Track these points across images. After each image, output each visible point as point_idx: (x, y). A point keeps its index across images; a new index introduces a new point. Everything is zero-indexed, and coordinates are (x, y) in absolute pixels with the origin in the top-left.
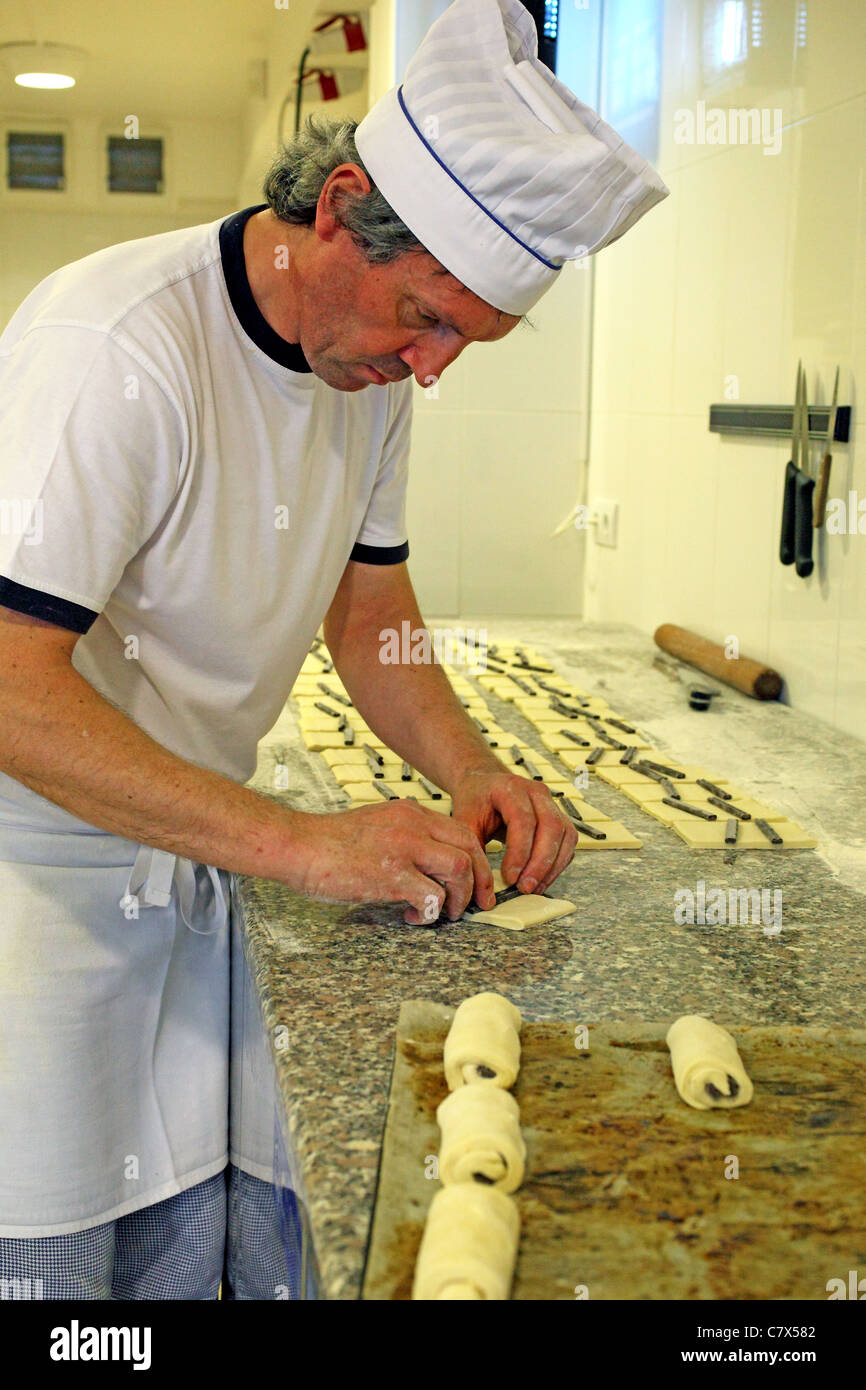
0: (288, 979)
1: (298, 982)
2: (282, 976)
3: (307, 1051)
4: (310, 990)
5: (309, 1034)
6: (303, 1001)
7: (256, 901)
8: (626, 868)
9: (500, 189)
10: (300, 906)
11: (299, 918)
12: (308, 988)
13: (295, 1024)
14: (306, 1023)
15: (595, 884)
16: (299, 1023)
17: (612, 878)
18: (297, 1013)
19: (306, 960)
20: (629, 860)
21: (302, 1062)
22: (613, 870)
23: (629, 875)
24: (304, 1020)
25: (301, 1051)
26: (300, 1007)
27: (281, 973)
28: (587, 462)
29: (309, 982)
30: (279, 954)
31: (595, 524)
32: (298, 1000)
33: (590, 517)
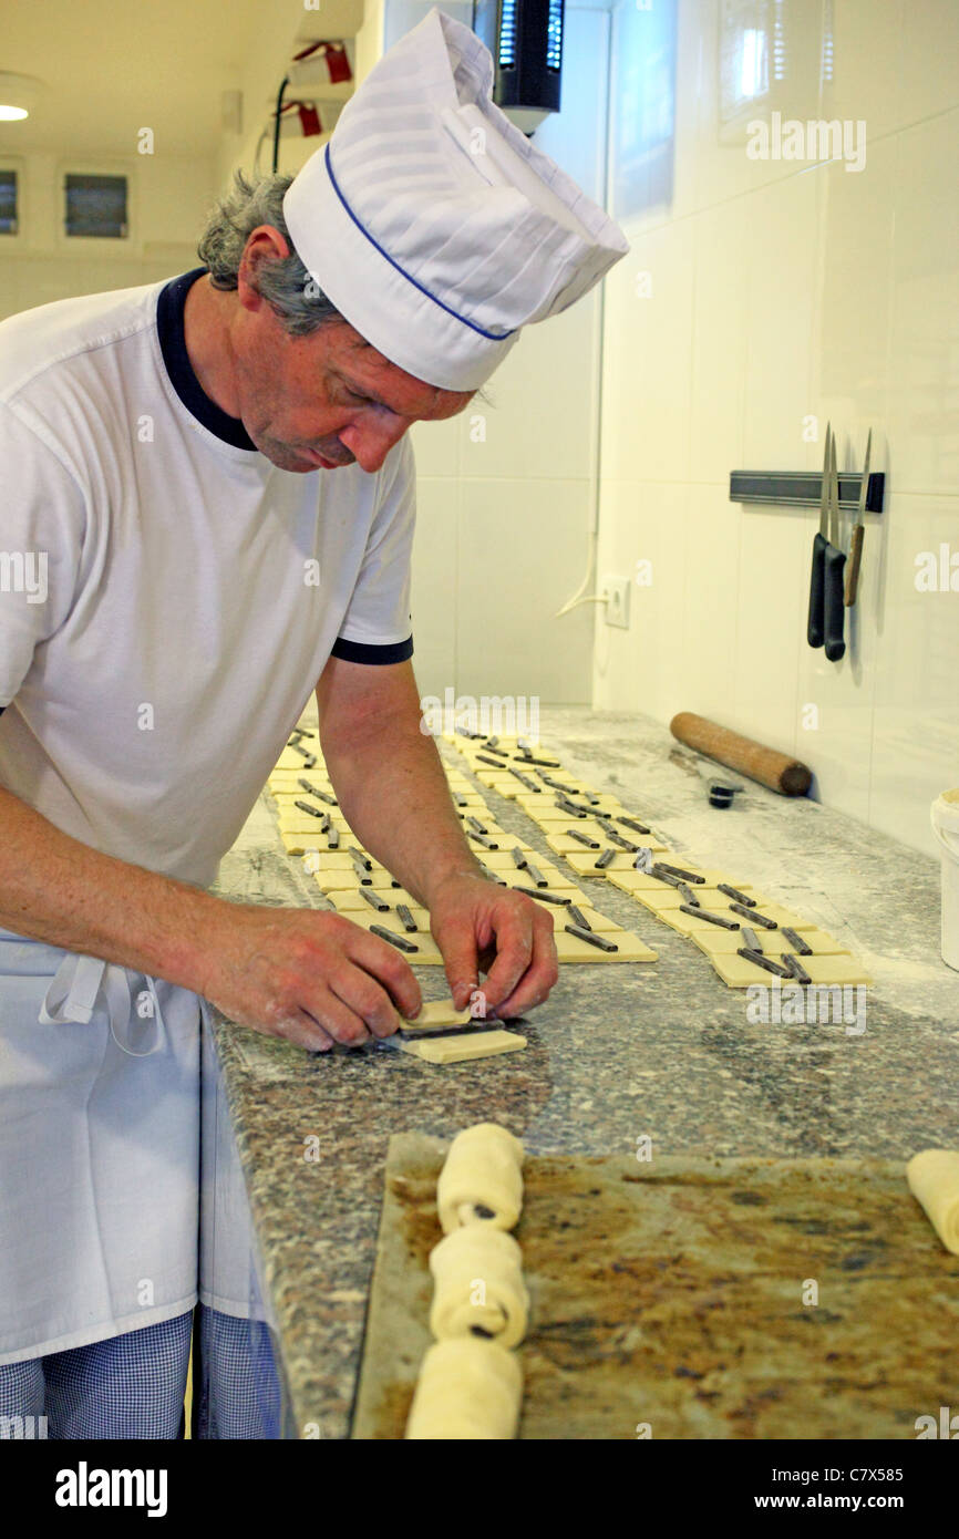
0: (265, 1110)
1: (276, 1113)
2: (258, 1107)
3: (286, 1190)
4: (289, 1122)
5: (288, 1172)
6: (281, 1135)
8: (640, 983)
9: (420, 251)
12: (287, 1120)
13: (273, 1161)
14: (285, 1160)
16: (277, 1159)
17: (625, 995)
18: (274, 1148)
19: (285, 1088)
20: (643, 974)
21: (280, 1203)
22: (625, 986)
23: (643, 991)
24: (283, 1156)
25: (279, 1191)
26: (279, 1141)
27: (257, 1103)
28: (596, 534)
29: (288, 1114)
30: (255, 1082)
31: (606, 603)
32: (276, 1134)
33: (600, 596)
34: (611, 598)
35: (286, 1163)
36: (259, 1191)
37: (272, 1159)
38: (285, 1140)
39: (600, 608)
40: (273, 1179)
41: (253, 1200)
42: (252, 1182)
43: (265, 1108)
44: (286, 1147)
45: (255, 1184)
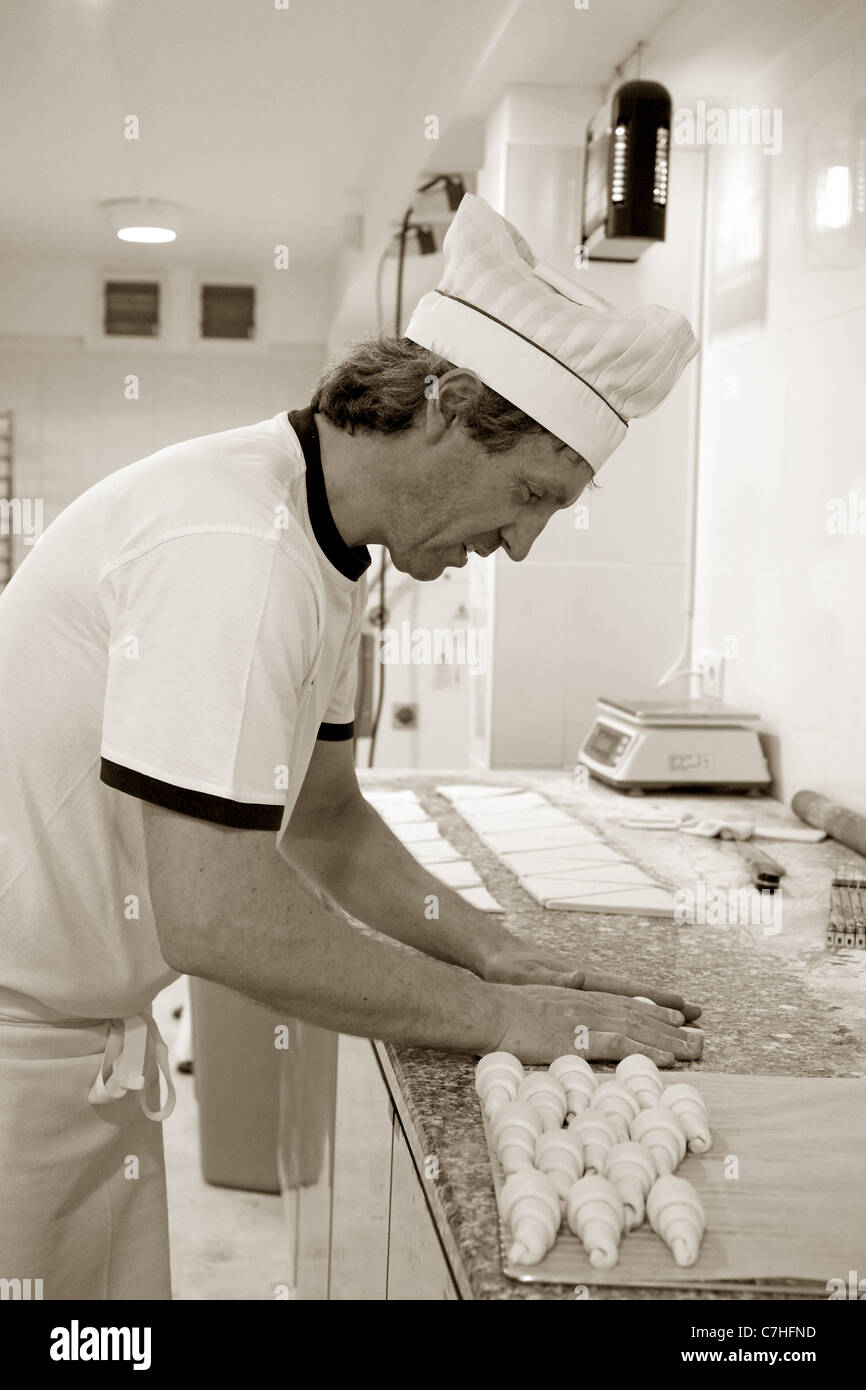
0: (460, 1163)
1: (470, 1167)
2: (453, 1160)
3: (492, 1243)
4: (484, 1176)
5: (490, 1225)
6: (478, 1188)
7: (414, 1077)
8: (778, 1045)
10: (459, 1083)
11: (459, 1095)
12: (480, 1174)
13: (475, 1214)
14: (486, 1212)
15: (749, 1062)
16: (479, 1212)
17: (765, 1056)
18: (474, 1201)
19: (474, 1142)
20: (778, 1035)
21: (488, 1255)
22: (765, 1047)
23: (782, 1053)
24: (483, 1208)
25: (485, 1244)
26: (477, 1194)
27: (452, 1156)
29: (481, 1167)
30: (446, 1135)
31: (701, 676)
32: (473, 1187)
33: (695, 669)
34: (706, 672)
35: (488, 1216)
36: (467, 1243)
37: (474, 1210)
38: (483, 1193)
39: (694, 681)
40: (478, 1232)
41: (462, 1252)
42: (459, 1234)
43: (461, 1162)
44: (485, 1200)
45: (462, 1236)
